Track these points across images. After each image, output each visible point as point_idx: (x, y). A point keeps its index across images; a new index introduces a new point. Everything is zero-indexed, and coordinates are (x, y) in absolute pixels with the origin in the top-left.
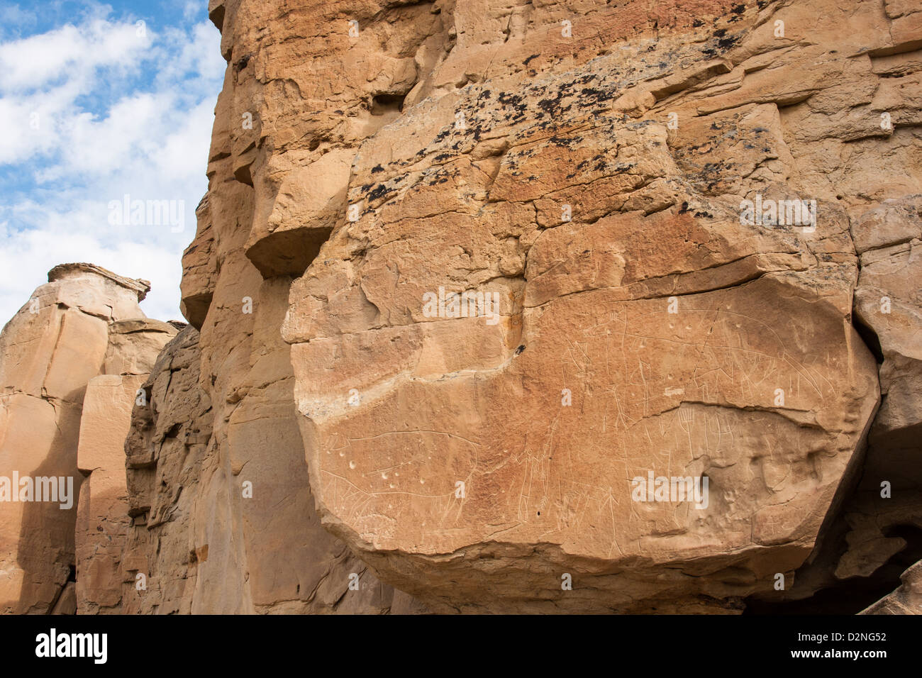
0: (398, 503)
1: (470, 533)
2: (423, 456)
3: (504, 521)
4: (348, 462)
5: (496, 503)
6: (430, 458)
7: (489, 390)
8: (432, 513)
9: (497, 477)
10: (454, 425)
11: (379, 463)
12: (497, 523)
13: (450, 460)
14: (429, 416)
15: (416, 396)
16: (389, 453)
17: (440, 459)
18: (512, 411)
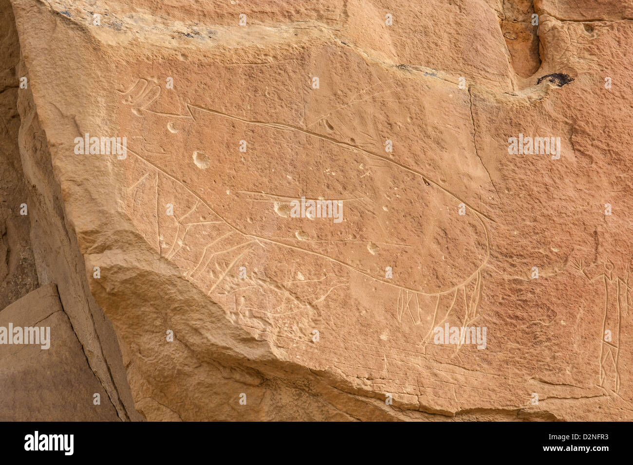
0: (318, 275)
1: (492, 384)
2: (368, 199)
3: (569, 380)
4: (188, 150)
5: (549, 340)
6: (385, 209)
7: (504, 126)
8: (399, 318)
9: (545, 292)
10: (435, 166)
11: (266, 180)
12: (554, 379)
13: (431, 229)
14: (380, 126)
15: (351, 76)
16: (290, 168)
17: (409, 217)
18: (557, 181)
